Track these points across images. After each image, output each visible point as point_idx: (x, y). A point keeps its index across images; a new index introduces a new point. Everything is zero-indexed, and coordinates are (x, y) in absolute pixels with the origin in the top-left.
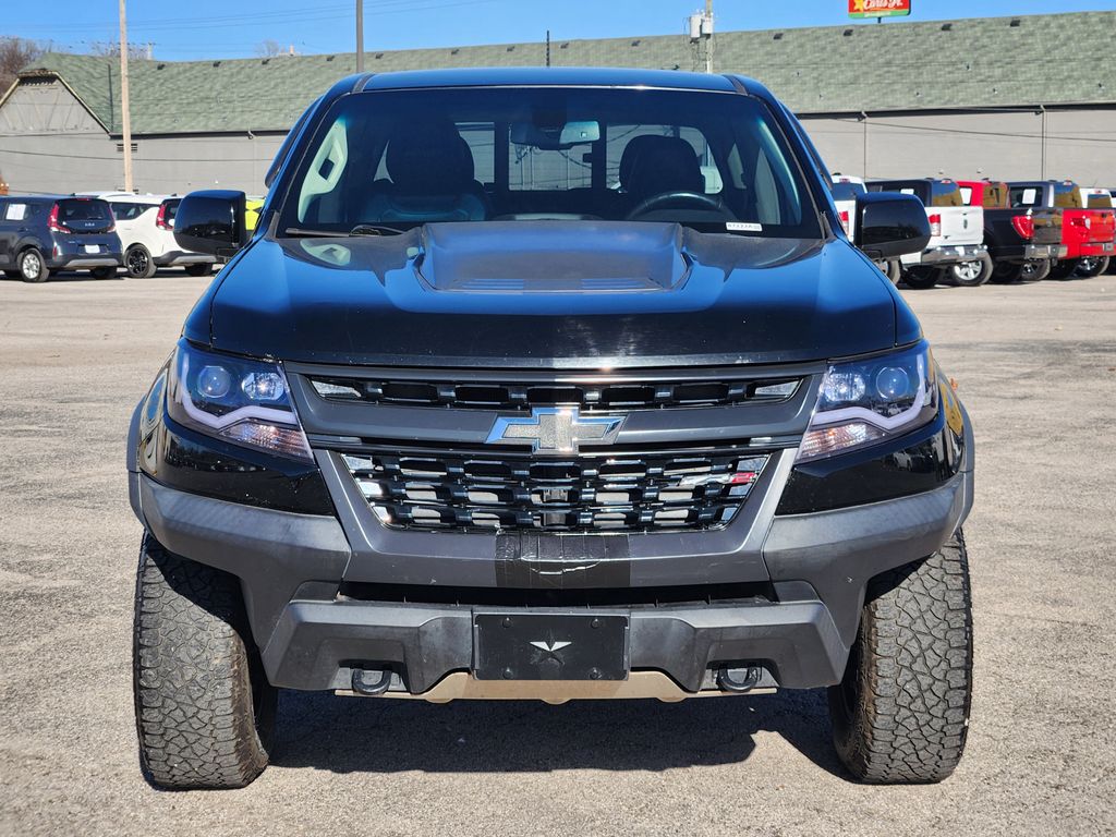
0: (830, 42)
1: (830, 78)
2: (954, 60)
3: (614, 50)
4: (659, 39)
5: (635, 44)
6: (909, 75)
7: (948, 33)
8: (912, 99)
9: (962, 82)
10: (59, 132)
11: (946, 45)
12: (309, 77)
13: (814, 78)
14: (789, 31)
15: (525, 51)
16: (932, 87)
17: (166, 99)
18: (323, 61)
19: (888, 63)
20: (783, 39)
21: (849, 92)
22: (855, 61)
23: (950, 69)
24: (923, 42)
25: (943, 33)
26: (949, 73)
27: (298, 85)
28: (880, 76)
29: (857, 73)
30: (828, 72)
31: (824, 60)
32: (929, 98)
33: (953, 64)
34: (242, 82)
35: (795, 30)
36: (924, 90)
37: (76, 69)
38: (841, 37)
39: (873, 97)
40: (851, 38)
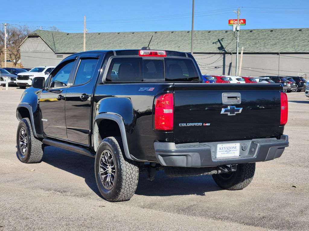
0: (267, 33)
1: (268, 43)
2: (304, 39)
3: (203, 34)
4: (216, 31)
5: (209, 32)
6: (291, 43)
7: (301, 32)
8: (293, 50)
9: (307, 45)
10: (39, 52)
11: (301, 35)
12: (113, 38)
13: (263, 43)
14: (254, 30)
15: (177, 33)
16: (298, 46)
17: (71, 43)
18: (117, 34)
19: (285, 40)
20: (253, 32)
21: (274, 47)
22: (275, 39)
23: (303, 42)
24: (294, 34)
25: (299, 32)
26: (303, 43)
27: (110, 40)
28: (283, 43)
29: (276, 42)
30: (267, 42)
31: (266, 38)
32: (298, 50)
33: (304, 40)
34: (93, 39)
35: (256, 30)
36: (296, 47)
37: (44, 34)
38: (270, 32)
39: (282, 49)
40: (273, 32)
